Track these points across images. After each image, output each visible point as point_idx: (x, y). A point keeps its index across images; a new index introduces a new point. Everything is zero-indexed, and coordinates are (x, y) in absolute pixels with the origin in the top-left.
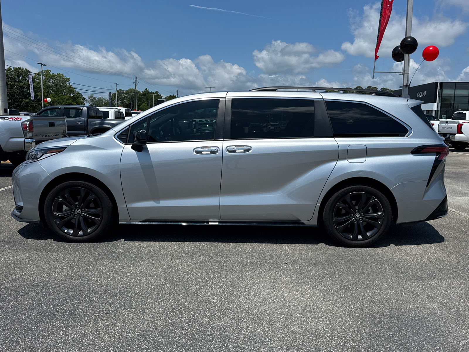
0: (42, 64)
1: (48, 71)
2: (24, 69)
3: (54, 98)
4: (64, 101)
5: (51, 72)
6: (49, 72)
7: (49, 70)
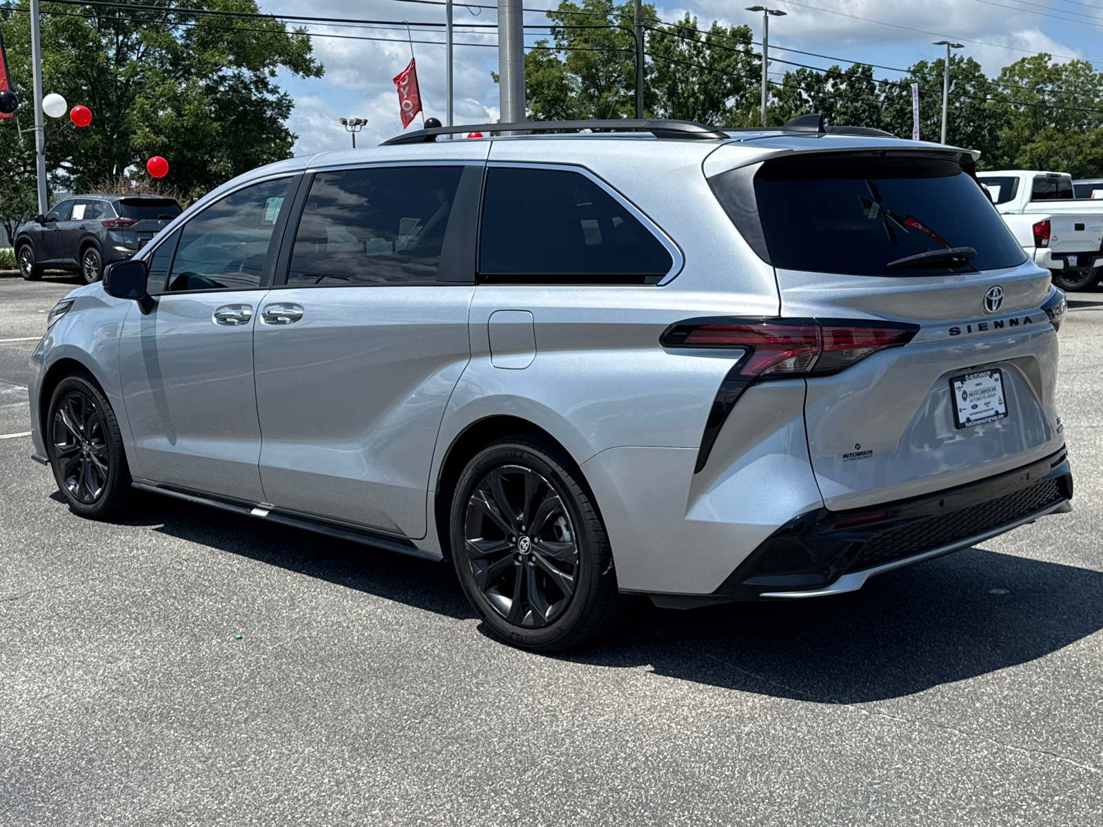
0: (949, 44)
1: (1041, 57)
2: (965, 61)
3: (1050, 143)
4: (1082, 151)
5: (1049, 59)
6: (1046, 59)
7: (1046, 55)
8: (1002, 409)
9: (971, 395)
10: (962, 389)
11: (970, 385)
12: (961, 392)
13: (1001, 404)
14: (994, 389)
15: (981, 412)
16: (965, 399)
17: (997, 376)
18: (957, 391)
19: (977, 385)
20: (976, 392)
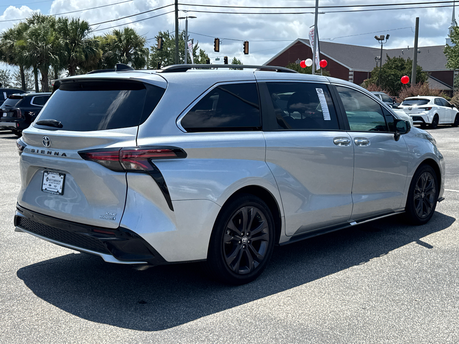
8: (60, 191)
9: (50, 180)
10: (47, 177)
11: (50, 176)
12: (46, 178)
13: (61, 189)
14: (60, 181)
15: (51, 188)
16: (47, 181)
17: (62, 176)
18: (45, 176)
19: (53, 177)
20: (52, 180)
